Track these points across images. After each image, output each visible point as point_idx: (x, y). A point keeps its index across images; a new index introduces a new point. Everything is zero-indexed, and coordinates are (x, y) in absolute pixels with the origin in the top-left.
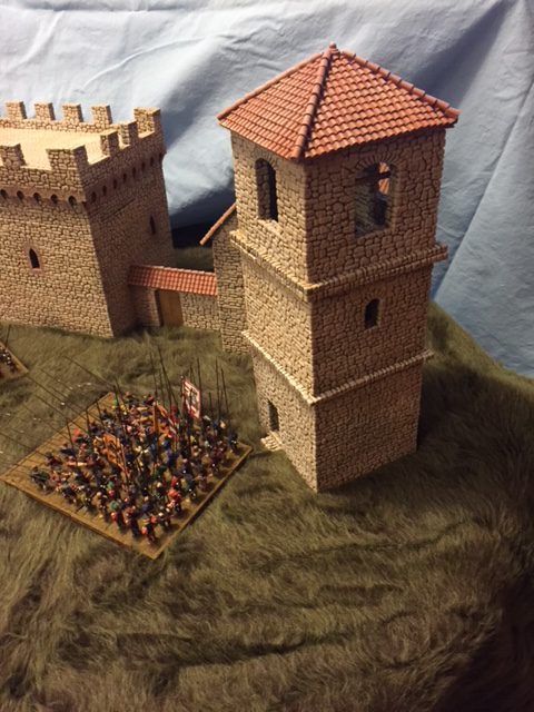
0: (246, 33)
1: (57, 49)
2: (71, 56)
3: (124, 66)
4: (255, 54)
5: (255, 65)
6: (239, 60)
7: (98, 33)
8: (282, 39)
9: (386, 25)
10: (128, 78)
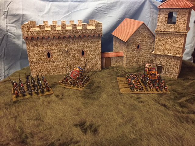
0: (99, 6)
1: (52, 11)
2: (56, 12)
3: (69, 14)
4: (102, 11)
5: (102, 13)
6: (98, 12)
7: (62, 7)
8: (107, 7)
9: (128, 4)
10: (71, 17)
